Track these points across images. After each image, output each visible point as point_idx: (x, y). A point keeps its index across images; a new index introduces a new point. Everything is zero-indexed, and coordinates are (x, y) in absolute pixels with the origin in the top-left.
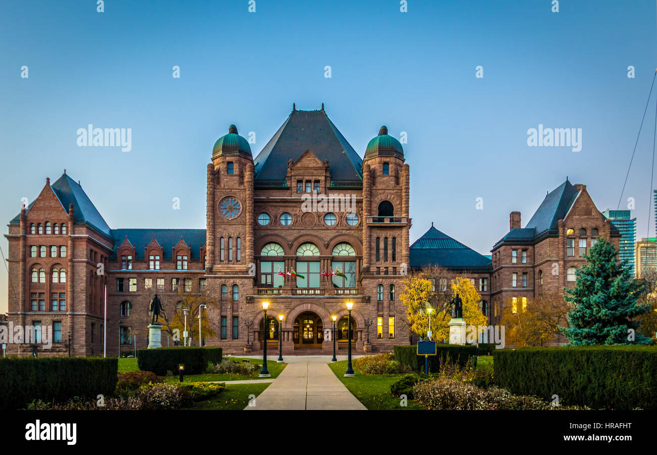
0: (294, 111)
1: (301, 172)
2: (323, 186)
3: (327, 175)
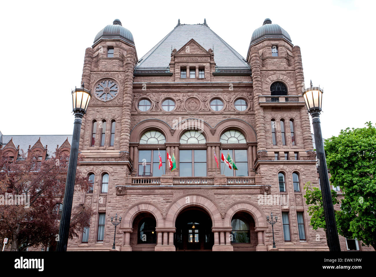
0: (179, 24)
1: (185, 59)
2: (209, 72)
3: (212, 62)
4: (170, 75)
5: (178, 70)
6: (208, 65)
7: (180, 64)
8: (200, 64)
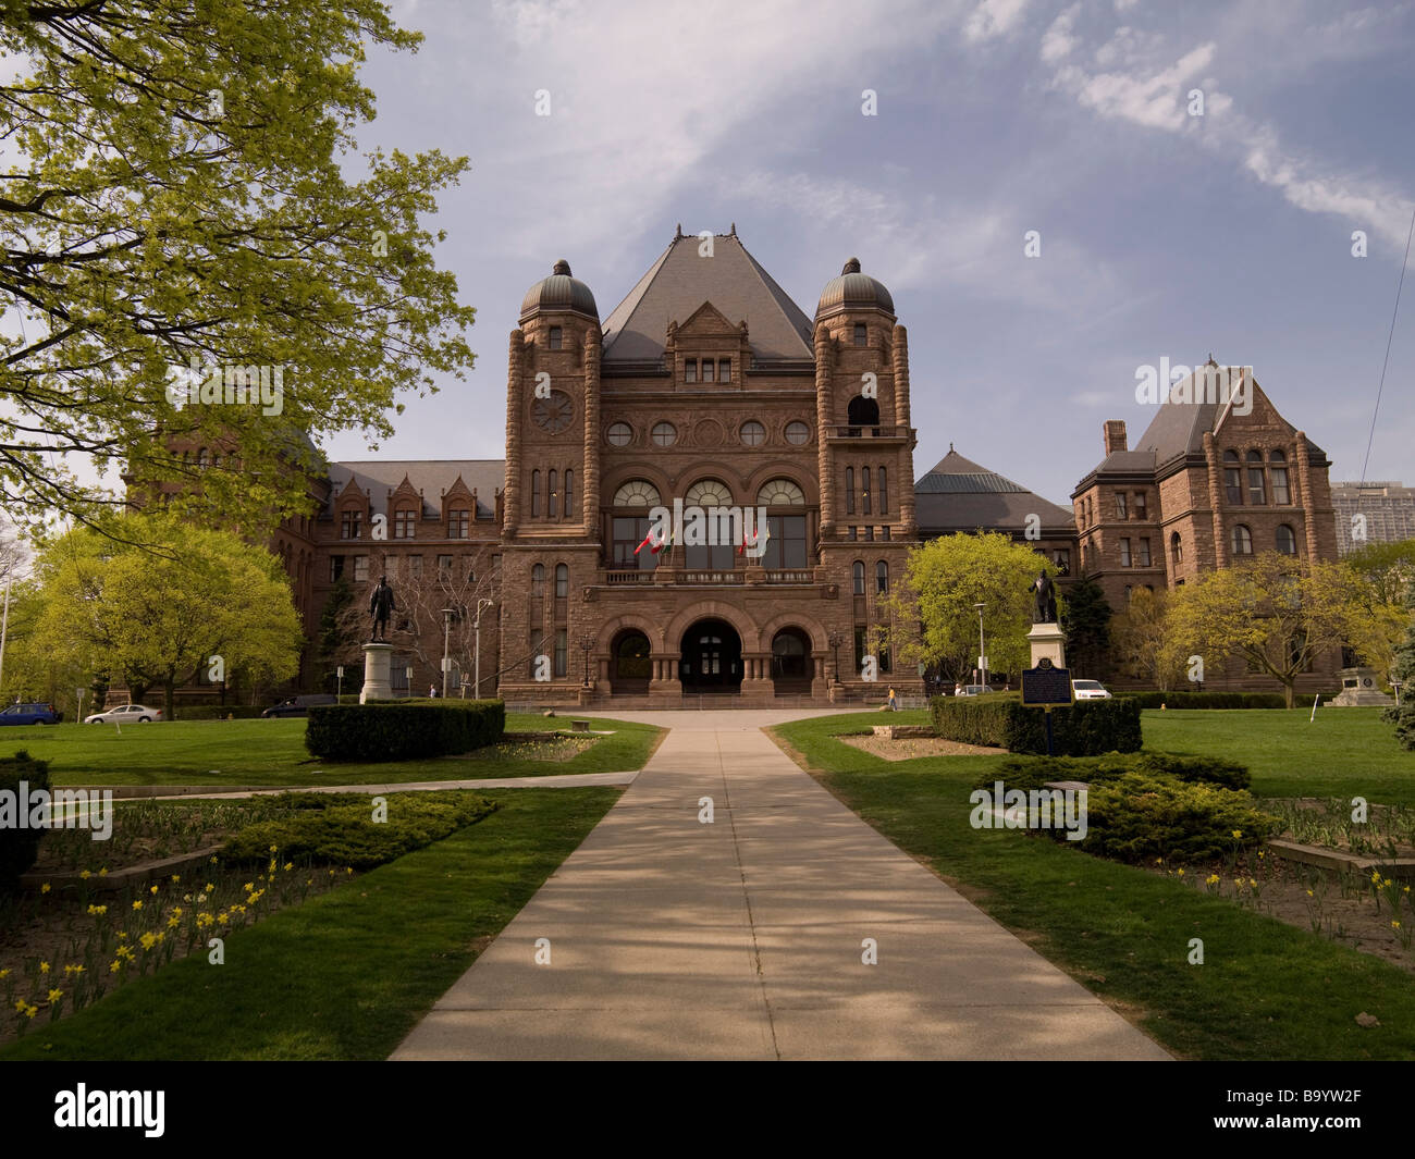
1: (693, 343)
2: (737, 369)
3: (746, 348)
4: (667, 375)
5: (680, 367)
6: (737, 354)
7: (684, 353)
8: (720, 353)
